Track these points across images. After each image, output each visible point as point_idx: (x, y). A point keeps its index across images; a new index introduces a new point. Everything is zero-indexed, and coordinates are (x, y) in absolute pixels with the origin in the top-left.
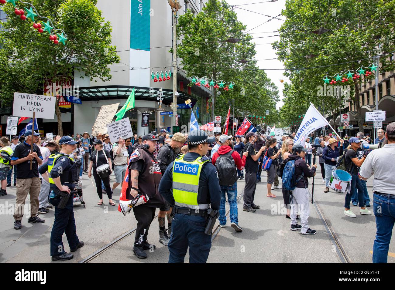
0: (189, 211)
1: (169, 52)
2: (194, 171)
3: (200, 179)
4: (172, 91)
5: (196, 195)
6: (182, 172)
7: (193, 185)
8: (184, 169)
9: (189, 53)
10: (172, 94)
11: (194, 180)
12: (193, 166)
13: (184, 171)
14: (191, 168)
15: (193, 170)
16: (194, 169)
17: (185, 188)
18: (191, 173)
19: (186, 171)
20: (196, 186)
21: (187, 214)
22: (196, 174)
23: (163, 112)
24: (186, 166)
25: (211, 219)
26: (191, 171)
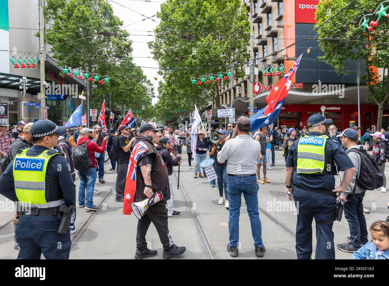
0: (37, 212)
1: (36, 36)
2: (38, 167)
3: (46, 175)
4: (39, 80)
5: (43, 192)
6: (25, 169)
7: (38, 183)
8: (27, 165)
9: (60, 41)
10: (39, 84)
11: (39, 177)
12: (37, 161)
13: (27, 167)
14: (35, 164)
15: (37, 165)
16: (39, 165)
17: (29, 186)
18: (36, 169)
19: (29, 167)
20: (42, 182)
21: (34, 214)
22: (41, 170)
23: (27, 102)
24: (29, 162)
25: (64, 216)
26: (35, 167)
